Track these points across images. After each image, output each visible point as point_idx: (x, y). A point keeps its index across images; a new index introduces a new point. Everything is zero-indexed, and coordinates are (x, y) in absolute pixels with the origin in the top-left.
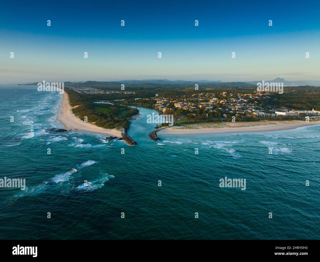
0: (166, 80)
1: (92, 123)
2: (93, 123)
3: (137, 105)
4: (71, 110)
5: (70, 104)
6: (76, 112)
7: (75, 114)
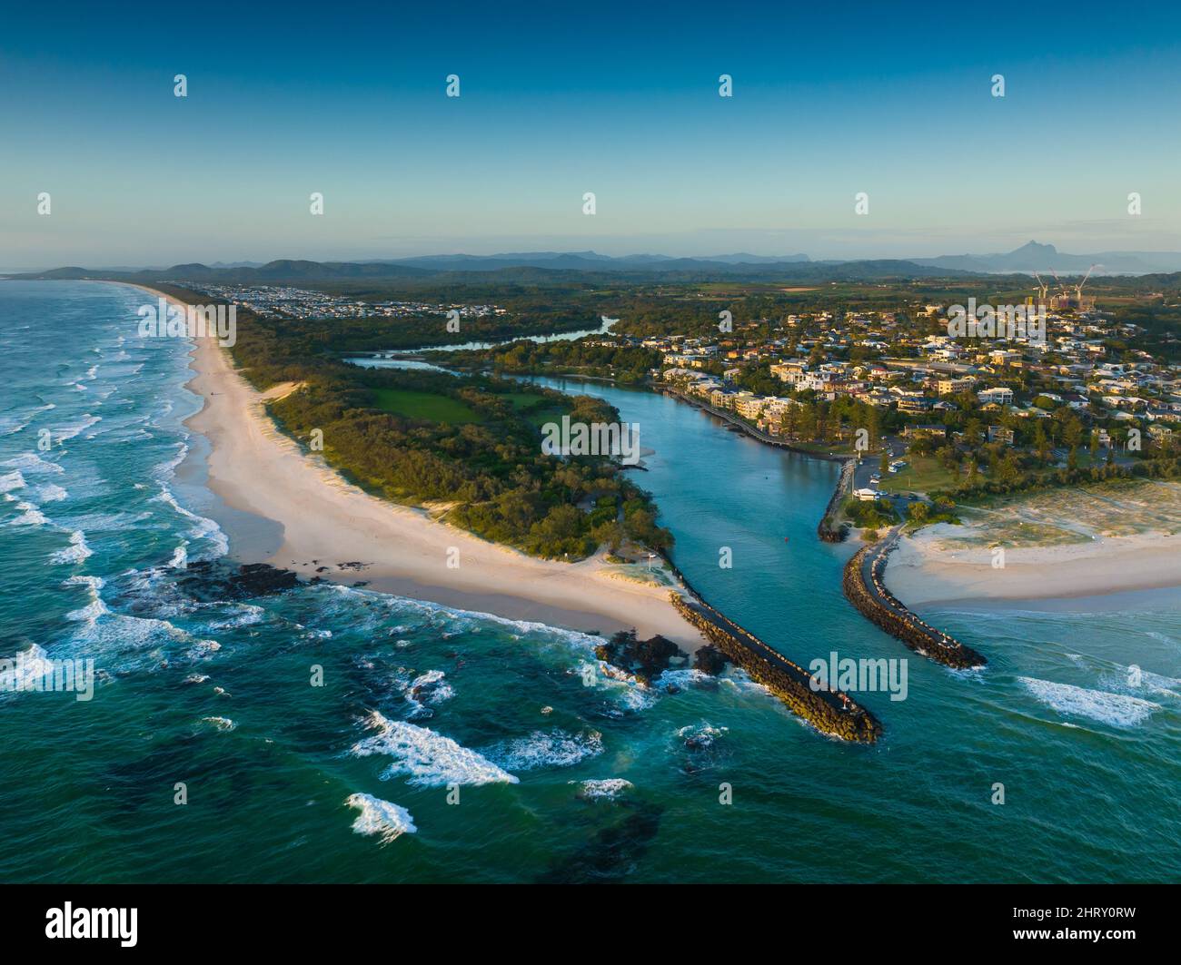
0: (591, 253)
1: (424, 505)
2: (437, 508)
3: (568, 372)
4: (261, 410)
5: (240, 374)
6: (294, 425)
7: (297, 441)
